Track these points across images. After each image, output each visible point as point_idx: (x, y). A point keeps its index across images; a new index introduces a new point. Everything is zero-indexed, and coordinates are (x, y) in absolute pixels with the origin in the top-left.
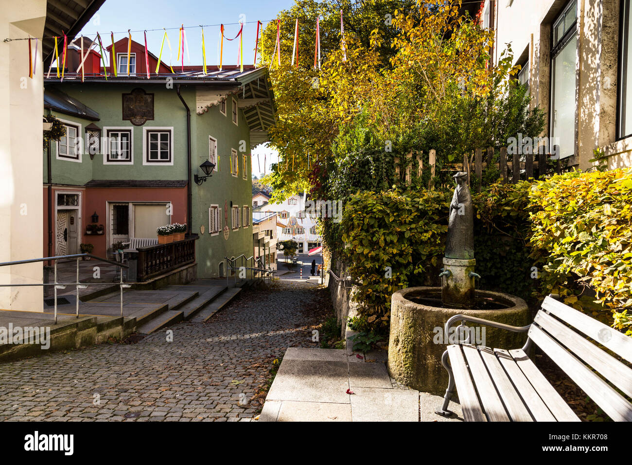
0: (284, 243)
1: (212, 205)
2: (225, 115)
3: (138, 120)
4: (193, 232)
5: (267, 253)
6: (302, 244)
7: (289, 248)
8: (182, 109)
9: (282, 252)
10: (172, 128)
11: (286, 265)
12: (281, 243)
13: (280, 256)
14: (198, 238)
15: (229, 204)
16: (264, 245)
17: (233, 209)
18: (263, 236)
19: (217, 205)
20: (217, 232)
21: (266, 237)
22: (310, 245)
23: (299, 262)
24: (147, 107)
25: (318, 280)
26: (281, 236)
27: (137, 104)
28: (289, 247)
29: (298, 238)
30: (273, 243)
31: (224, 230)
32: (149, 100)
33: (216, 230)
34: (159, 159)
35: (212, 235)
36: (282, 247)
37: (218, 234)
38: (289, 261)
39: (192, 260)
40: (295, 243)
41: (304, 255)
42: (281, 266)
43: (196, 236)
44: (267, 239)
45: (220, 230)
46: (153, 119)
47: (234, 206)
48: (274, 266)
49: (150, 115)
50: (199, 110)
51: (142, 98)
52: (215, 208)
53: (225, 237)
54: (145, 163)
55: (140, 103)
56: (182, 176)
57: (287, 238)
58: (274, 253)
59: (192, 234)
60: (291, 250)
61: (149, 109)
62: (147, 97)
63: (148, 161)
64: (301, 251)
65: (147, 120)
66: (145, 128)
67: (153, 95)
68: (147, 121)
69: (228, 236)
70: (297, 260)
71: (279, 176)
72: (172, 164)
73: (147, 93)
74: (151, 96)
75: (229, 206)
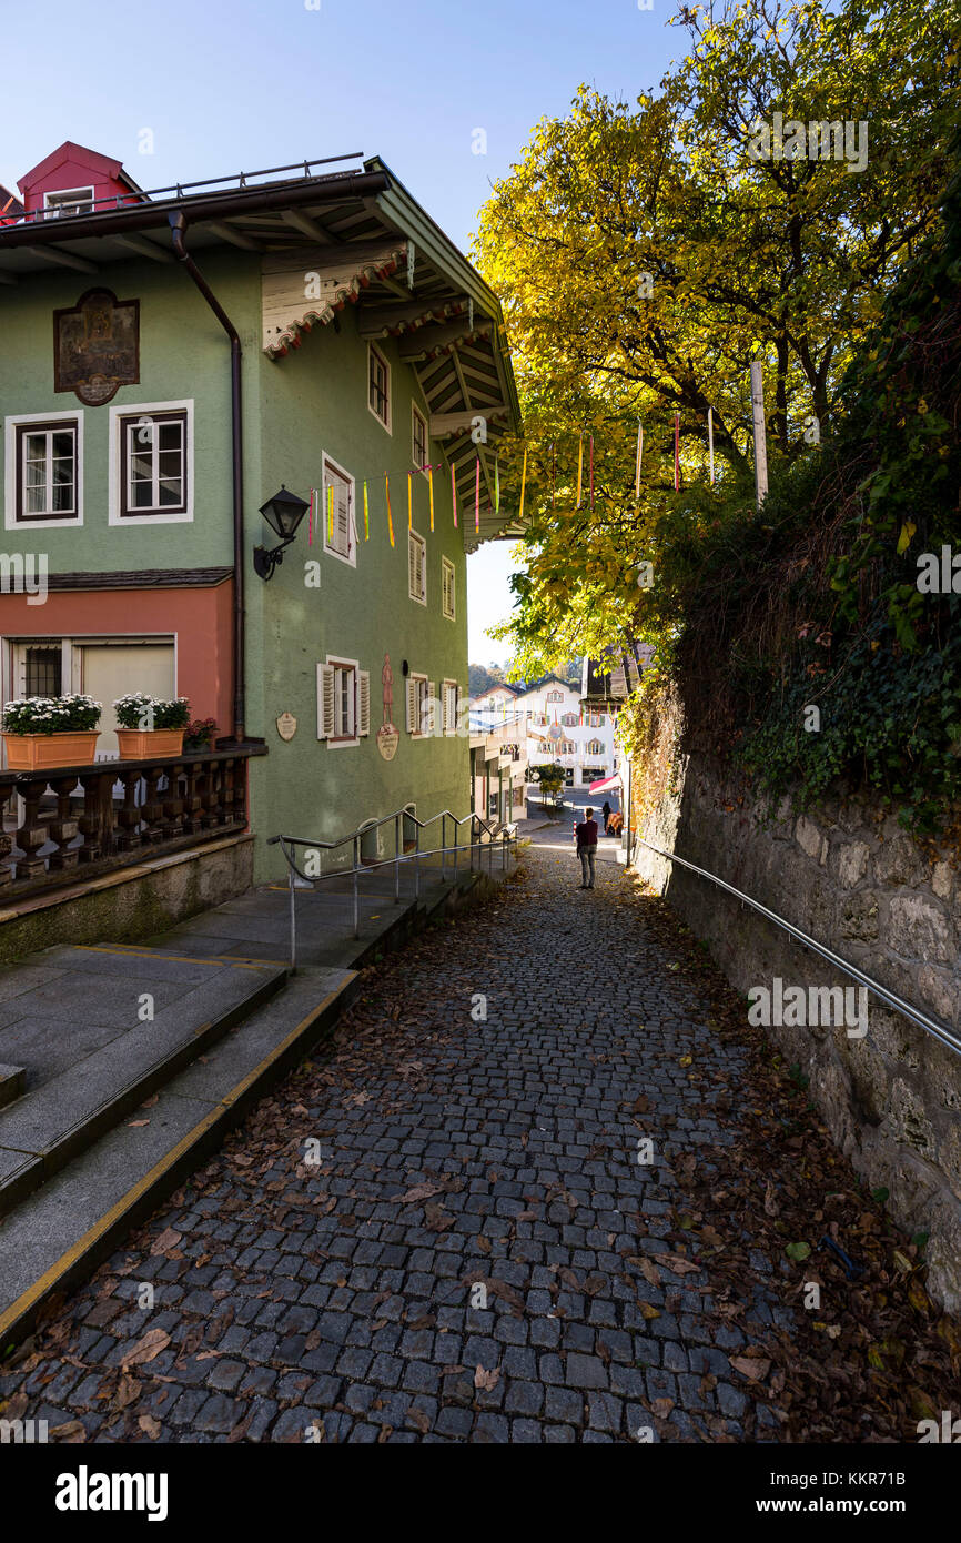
0: (542, 770)
1: (329, 658)
2: (389, 430)
3: (95, 388)
4: (251, 731)
5: (506, 787)
6: (571, 771)
7: (550, 778)
8: (218, 339)
9: (538, 785)
10: (188, 405)
11: (544, 808)
12: (533, 769)
13: (532, 792)
14: (264, 753)
15: (400, 667)
16: (499, 774)
17: (410, 682)
18: (496, 753)
19: (355, 663)
20: (353, 738)
21: (502, 757)
22: (585, 772)
23: (566, 804)
24: (120, 344)
25: (614, 853)
26: (534, 756)
27: (94, 339)
28: (550, 776)
29: (565, 761)
30: (518, 769)
31: (379, 733)
32: (127, 322)
33: (351, 730)
34: (156, 505)
35: (331, 746)
36: (536, 775)
37: (356, 743)
38: (550, 802)
39: (234, 826)
40: (560, 770)
41: (575, 791)
42: (536, 811)
43: (259, 746)
44: (505, 761)
45: (363, 733)
46: (136, 381)
47: (413, 674)
48: (520, 812)
49: (126, 371)
50: (271, 341)
51: (107, 317)
52: (347, 669)
53: (384, 752)
54: (115, 519)
55: (101, 334)
56: (217, 554)
57: (546, 760)
58: (521, 788)
59: (246, 739)
60: (554, 783)
61: (126, 351)
62: (122, 312)
63: (125, 513)
64: (570, 783)
65: (120, 384)
66: (115, 412)
67: (136, 304)
68: (122, 389)
69: (394, 750)
70: (564, 799)
71: (530, 603)
72: (188, 517)
73: (120, 299)
74: (132, 309)
75: (399, 673)
